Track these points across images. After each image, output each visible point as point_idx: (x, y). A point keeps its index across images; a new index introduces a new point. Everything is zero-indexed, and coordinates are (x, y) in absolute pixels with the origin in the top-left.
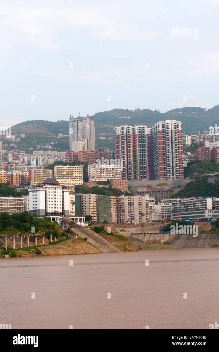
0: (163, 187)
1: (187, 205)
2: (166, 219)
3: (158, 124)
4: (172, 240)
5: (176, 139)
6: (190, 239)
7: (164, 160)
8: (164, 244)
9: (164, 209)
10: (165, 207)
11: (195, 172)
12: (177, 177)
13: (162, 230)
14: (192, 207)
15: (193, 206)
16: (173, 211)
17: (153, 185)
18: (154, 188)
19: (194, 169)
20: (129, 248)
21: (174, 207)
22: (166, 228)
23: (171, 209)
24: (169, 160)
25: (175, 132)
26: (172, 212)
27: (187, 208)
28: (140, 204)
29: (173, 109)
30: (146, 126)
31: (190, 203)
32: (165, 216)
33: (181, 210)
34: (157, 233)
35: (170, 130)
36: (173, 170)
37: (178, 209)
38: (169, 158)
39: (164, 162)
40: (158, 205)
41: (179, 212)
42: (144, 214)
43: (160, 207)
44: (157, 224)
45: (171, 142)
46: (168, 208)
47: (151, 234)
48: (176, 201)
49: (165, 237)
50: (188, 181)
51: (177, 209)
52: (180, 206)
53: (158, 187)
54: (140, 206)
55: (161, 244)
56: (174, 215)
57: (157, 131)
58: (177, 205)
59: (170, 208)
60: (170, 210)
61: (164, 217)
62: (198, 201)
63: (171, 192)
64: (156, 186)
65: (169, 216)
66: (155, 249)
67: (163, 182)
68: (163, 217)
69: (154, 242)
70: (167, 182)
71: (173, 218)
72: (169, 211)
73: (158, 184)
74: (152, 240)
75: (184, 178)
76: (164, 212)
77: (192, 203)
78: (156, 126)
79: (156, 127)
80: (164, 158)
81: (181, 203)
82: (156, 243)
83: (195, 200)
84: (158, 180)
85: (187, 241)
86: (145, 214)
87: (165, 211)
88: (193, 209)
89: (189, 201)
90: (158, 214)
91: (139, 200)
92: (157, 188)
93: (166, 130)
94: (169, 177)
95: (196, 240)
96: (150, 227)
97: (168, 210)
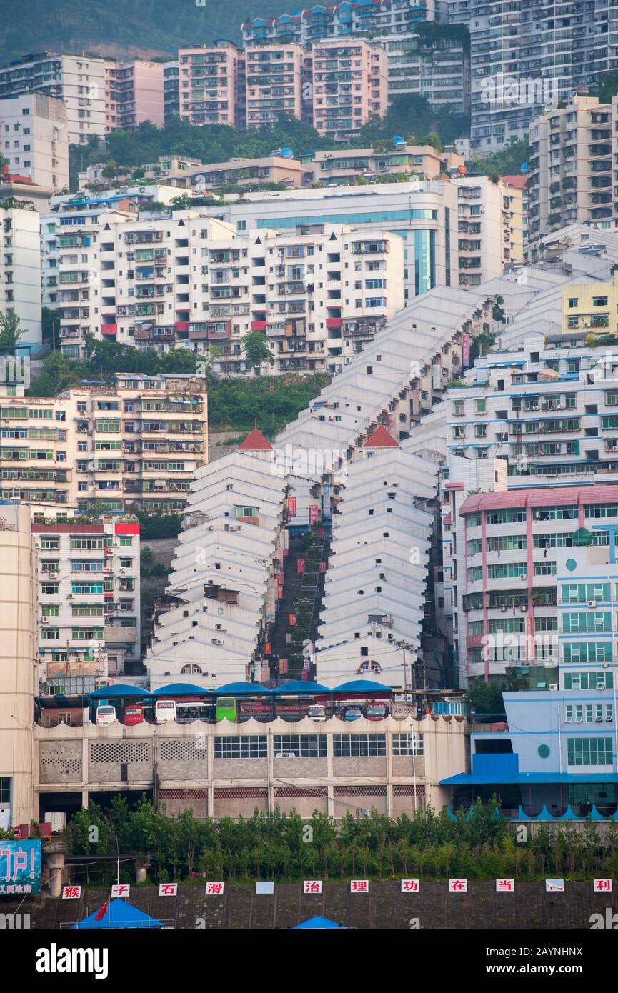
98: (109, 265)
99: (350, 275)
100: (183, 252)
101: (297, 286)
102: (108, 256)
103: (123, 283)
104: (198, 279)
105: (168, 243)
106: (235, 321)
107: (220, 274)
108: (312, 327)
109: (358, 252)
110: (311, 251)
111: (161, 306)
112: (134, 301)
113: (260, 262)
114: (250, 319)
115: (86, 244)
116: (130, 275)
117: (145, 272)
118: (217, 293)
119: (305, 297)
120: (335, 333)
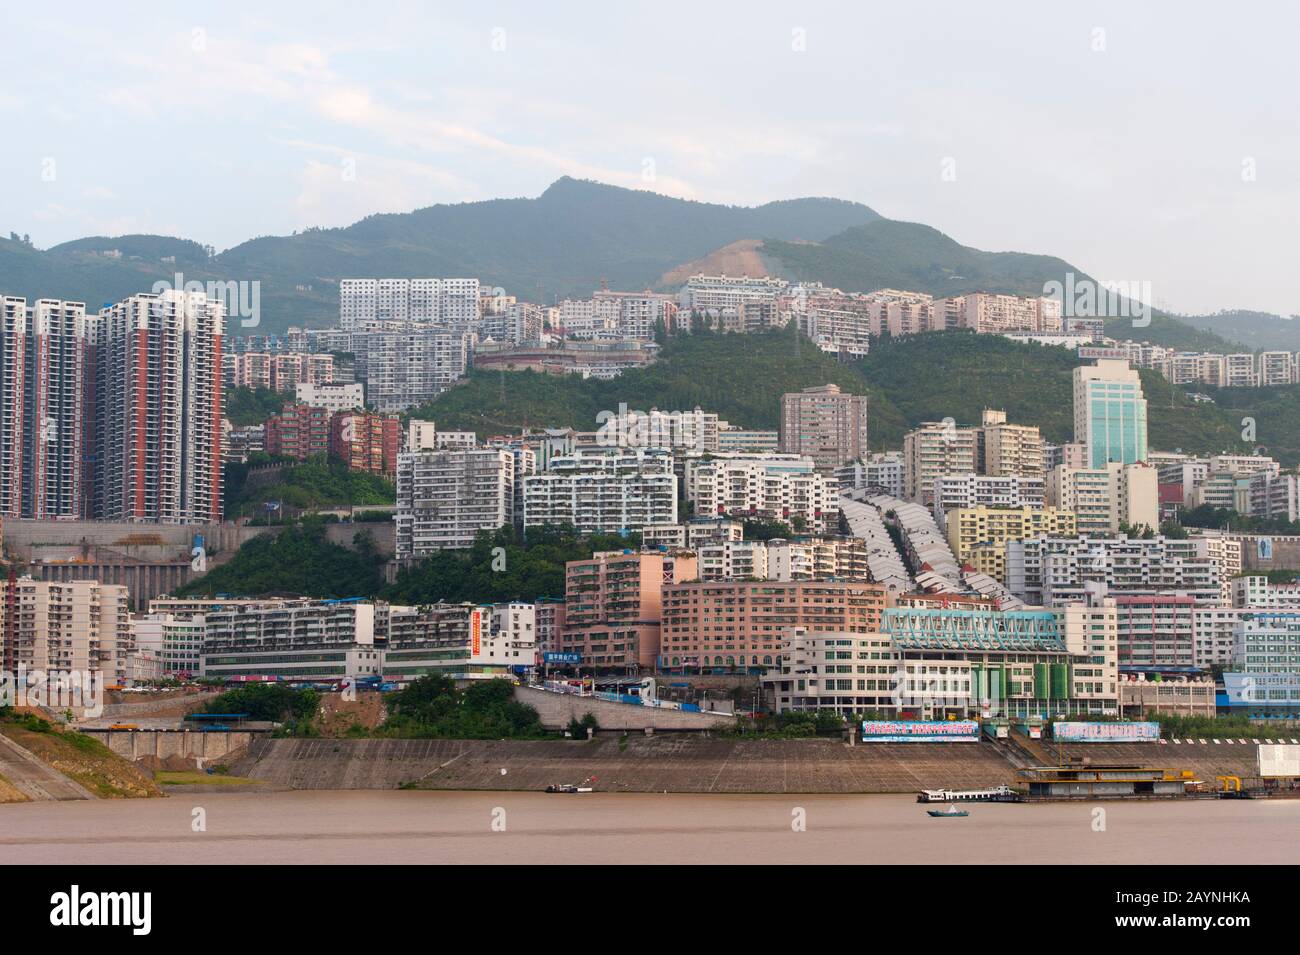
0: (144, 552)
1: (269, 626)
2: (175, 675)
3: (130, 304)
4: (240, 759)
5: (200, 367)
6: (310, 756)
7: (150, 446)
8: (209, 772)
9: (169, 638)
10: (176, 628)
11: (273, 499)
12: (198, 515)
13: (194, 719)
14: (293, 632)
15: (297, 632)
16: (210, 647)
17: (104, 542)
18: (107, 551)
19: (265, 488)
20: (120, 786)
21: (212, 631)
22: (209, 713)
23: (197, 638)
24: (169, 445)
25: (201, 340)
26: (203, 651)
27: (269, 637)
28: (97, 613)
29: (83, 237)
30: (82, 306)
31: (285, 620)
32: (175, 665)
33: (243, 643)
34: (179, 731)
35: (180, 329)
36: (183, 488)
37: (233, 639)
38: (170, 438)
39: (150, 453)
40: (146, 619)
41: (232, 650)
42: (109, 652)
43: (159, 629)
44: (170, 696)
45: (180, 379)
46: (186, 633)
47: (156, 731)
48: (224, 608)
49: (209, 748)
50: (249, 534)
51: (225, 638)
52: (240, 629)
53: (122, 550)
54: (97, 622)
55: (194, 770)
56: (209, 662)
57: (124, 329)
58: (225, 623)
59: (194, 633)
60: (194, 642)
61: (169, 669)
62: (319, 611)
63: (179, 571)
64: (116, 544)
65: (189, 665)
66: (195, 791)
67: (146, 533)
68: (168, 667)
69: (169, 764)
70: (161, 533)
71: (208, 673)
72: (189, 647)
73: (125, 536)
74: (159, 755)
75: (226, 517)
76: (172, 650)
77: (293, 620)
78: (124, 309)
79: (124, 316)
80: (150, 439)
81: (248, 617)
82: (178, 769)
83: (307, 607)
84: (125, 522)
85: (301, 762)
86: (113, 655)
87: (176, 647)
88: (295, 640)
89: (280, 610)
90: (154, 657)
91: (94, 599)
92: (120, 554)
93: (163, 328)
94: (168, 513)
95: (335, 761)
96: (146, 704)
97: (186, 641)
98: (720, 484)
99: (824, 495)
100: (753, 480)
101: (802, 498)
102: (721, 480)
103: (727, 491)
104: (759, 492)
105: (747, 476)
106: (776, 510)
107: (769, 491)
108: (808, 515)
109: (828, 486)
110: (808, 484)
111: (743, 502)
112: (732, 499)
113: (785, 487)
114: (782, 510)
115: (711, 474)
116: (731, 488)
117: (737, 487)
118: (767, 498)
119: (805, 502)
120: (817, 518)
